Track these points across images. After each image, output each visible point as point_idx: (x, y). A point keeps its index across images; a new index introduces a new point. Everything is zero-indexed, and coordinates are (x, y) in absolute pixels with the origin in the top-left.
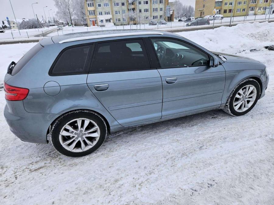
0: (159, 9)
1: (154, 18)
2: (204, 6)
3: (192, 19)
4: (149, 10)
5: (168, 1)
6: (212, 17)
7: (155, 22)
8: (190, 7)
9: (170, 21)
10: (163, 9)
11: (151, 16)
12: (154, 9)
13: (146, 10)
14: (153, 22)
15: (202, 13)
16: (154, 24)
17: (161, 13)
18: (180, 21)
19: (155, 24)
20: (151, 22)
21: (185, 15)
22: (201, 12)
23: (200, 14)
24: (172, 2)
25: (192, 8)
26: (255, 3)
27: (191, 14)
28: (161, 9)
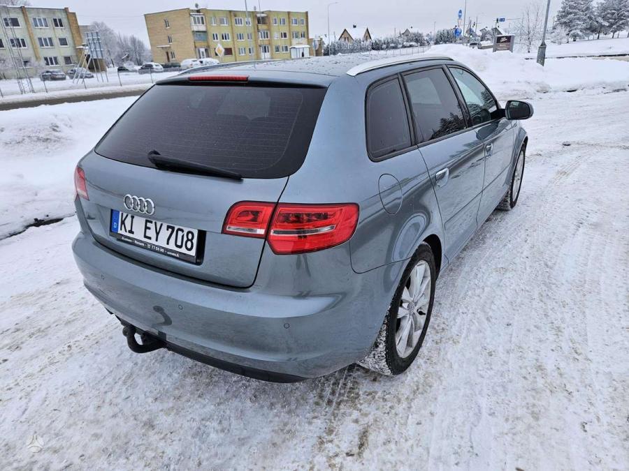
0: (56, 42)
1: (48, 64)
2: (170, 40)
3: (154, 67)
4: (27, 41)
5: (77, 23)
6: (198, 62)
7: (60, 71)
8: (134, 41)
9: (98, 71)
10: (69, 41)
11: (37, 58)
12: (40, 39)
13: (19, 43)
14: (53, 72)
15: (170, 55)
16: (57, 77)
17: (67, 51)
18: (121, 69)
19: (60, 77)
20: (48, 72)
21: (128, 57)
22: (167, 53)
23: (166, 57)
24: (87, 26)
25: (139, 42)
26: (267, 37)
27: (140, 56)
28: (63, 42)
